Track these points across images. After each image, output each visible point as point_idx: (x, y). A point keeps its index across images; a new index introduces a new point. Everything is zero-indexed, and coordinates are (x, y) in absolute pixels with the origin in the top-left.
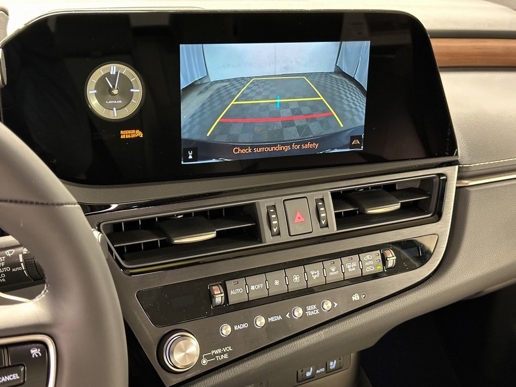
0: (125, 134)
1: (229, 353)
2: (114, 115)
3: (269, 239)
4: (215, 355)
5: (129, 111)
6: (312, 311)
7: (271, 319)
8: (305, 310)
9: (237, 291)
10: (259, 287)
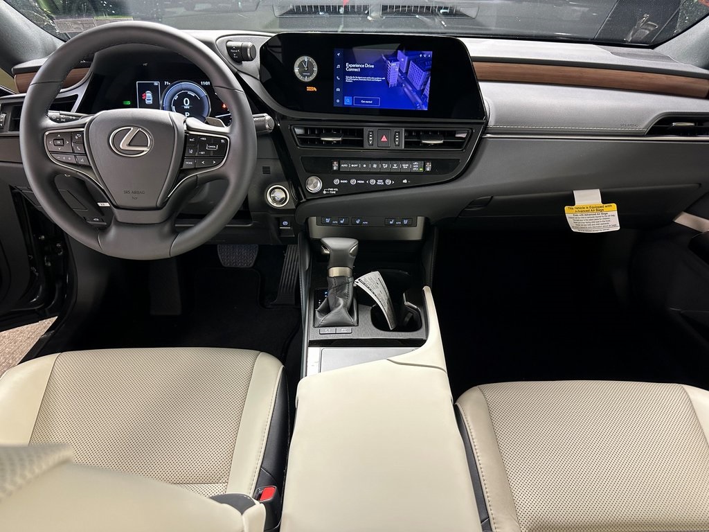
0: (309, 89)
1: (336, 191)
2: (306, 80)
3: (366, 146)
4: (329, 191)
5: (311, 78)
6: (380, 182)
7: (359, 182)
8: (377, 181)
9: (345, 166)
10: (355, 165)
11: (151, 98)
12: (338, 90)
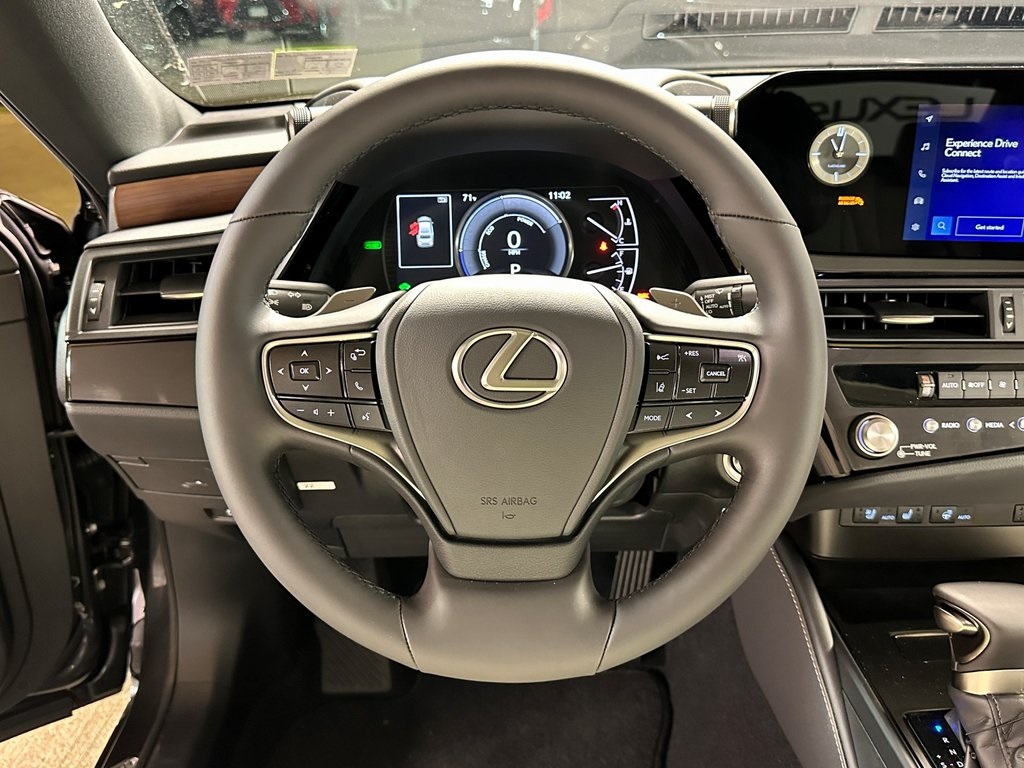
0: (843, 201)
1: (932, 451)
2: (835, 180)
3: (999, 334)
4: (915, 450)
5: (851, 176)
7: (989, 425)
9: (952, 386)
10: (978, 385)
11: (432, 234)
12: (919, 201)
